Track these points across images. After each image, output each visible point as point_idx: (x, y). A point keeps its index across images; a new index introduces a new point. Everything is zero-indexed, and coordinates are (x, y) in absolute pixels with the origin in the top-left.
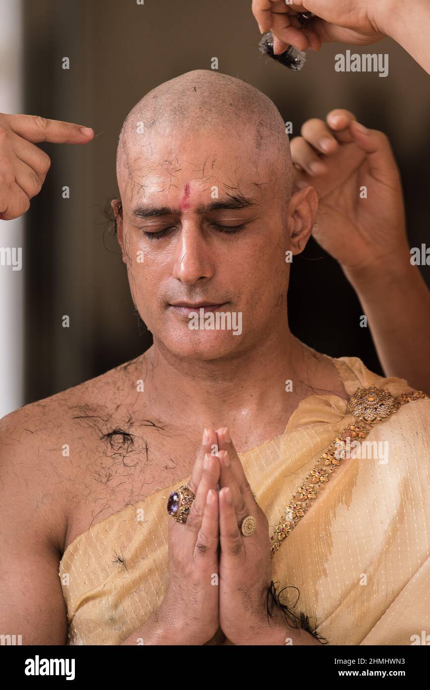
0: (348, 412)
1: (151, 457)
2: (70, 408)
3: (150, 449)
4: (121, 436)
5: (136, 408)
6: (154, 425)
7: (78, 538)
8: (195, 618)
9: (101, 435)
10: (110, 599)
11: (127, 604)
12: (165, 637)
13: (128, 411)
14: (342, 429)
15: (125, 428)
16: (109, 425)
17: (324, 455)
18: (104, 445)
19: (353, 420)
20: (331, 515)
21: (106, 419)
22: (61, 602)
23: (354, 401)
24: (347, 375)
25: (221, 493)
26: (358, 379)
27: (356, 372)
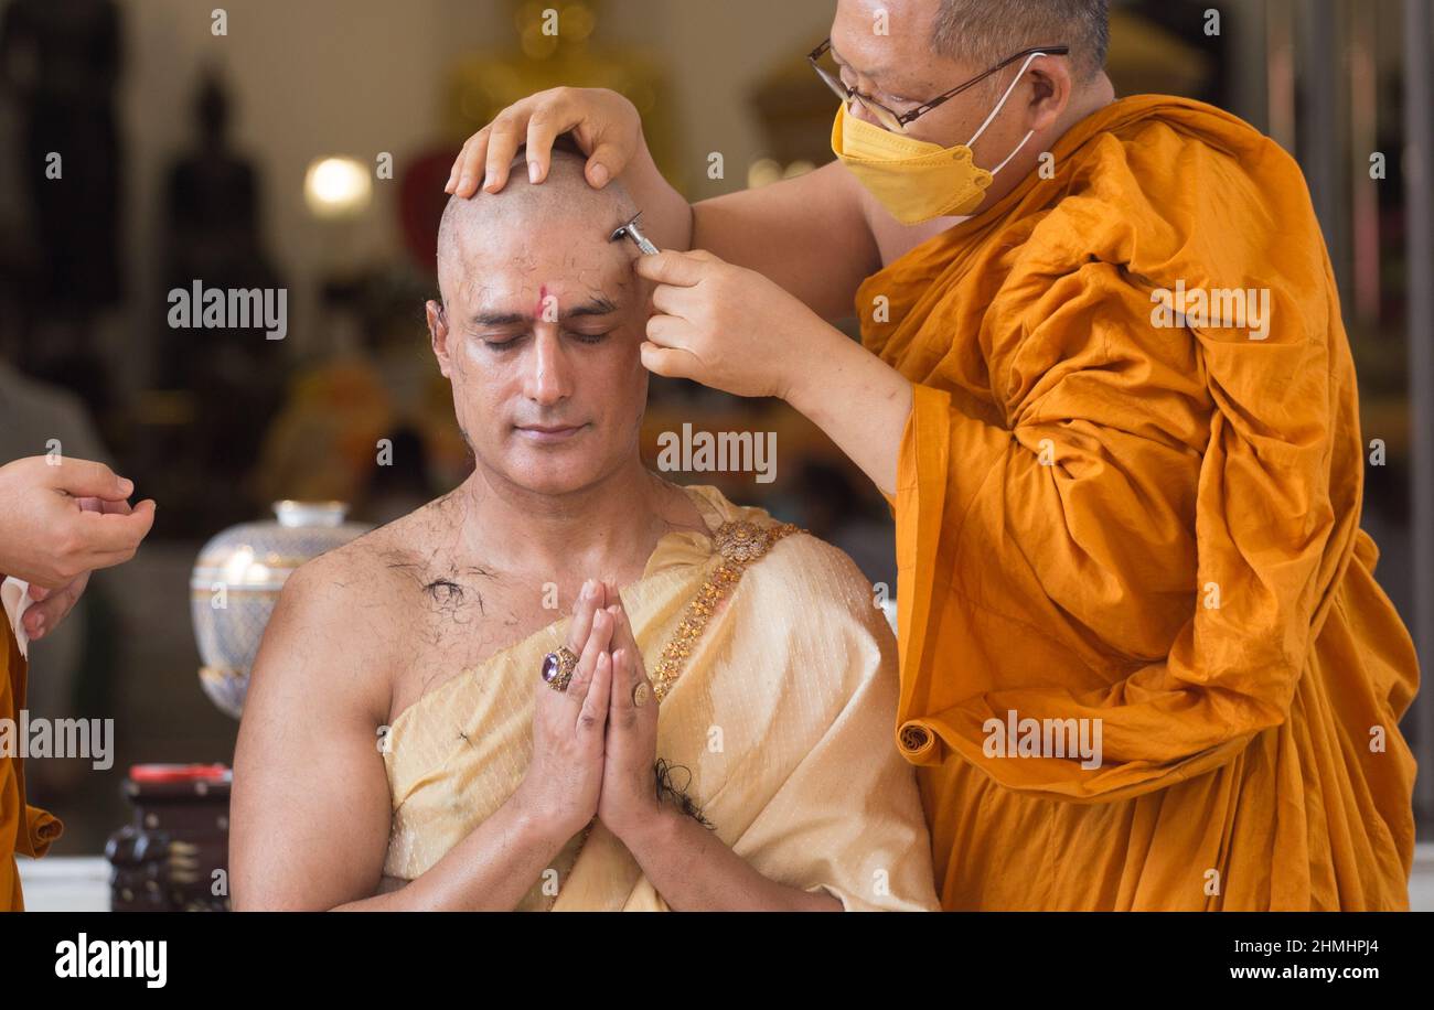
0: (713, 552)
1: (487, 610)
2: (381, 555)
3: (484, 602)
4: (446, 587)
5: (458, 552)
6: (484, 573)
7: (408, 710)
8: (573, 803)
9: (422, 587)
10: (454, 782)
11: (474, 788)
12: (532, 826)
13: (449, 556)
14: (710, 573)
15: (449, 577)
16: (429, 575)
17: (694, 604)
18: (428, 598)
19: (721, 560)
20: (710, 675)
21: (423, 567)
22: (386, 787)
23: (720, 538)
24: (704, 506)
25: (615, 655)
26: (717, 511)
27: (715, 504)
